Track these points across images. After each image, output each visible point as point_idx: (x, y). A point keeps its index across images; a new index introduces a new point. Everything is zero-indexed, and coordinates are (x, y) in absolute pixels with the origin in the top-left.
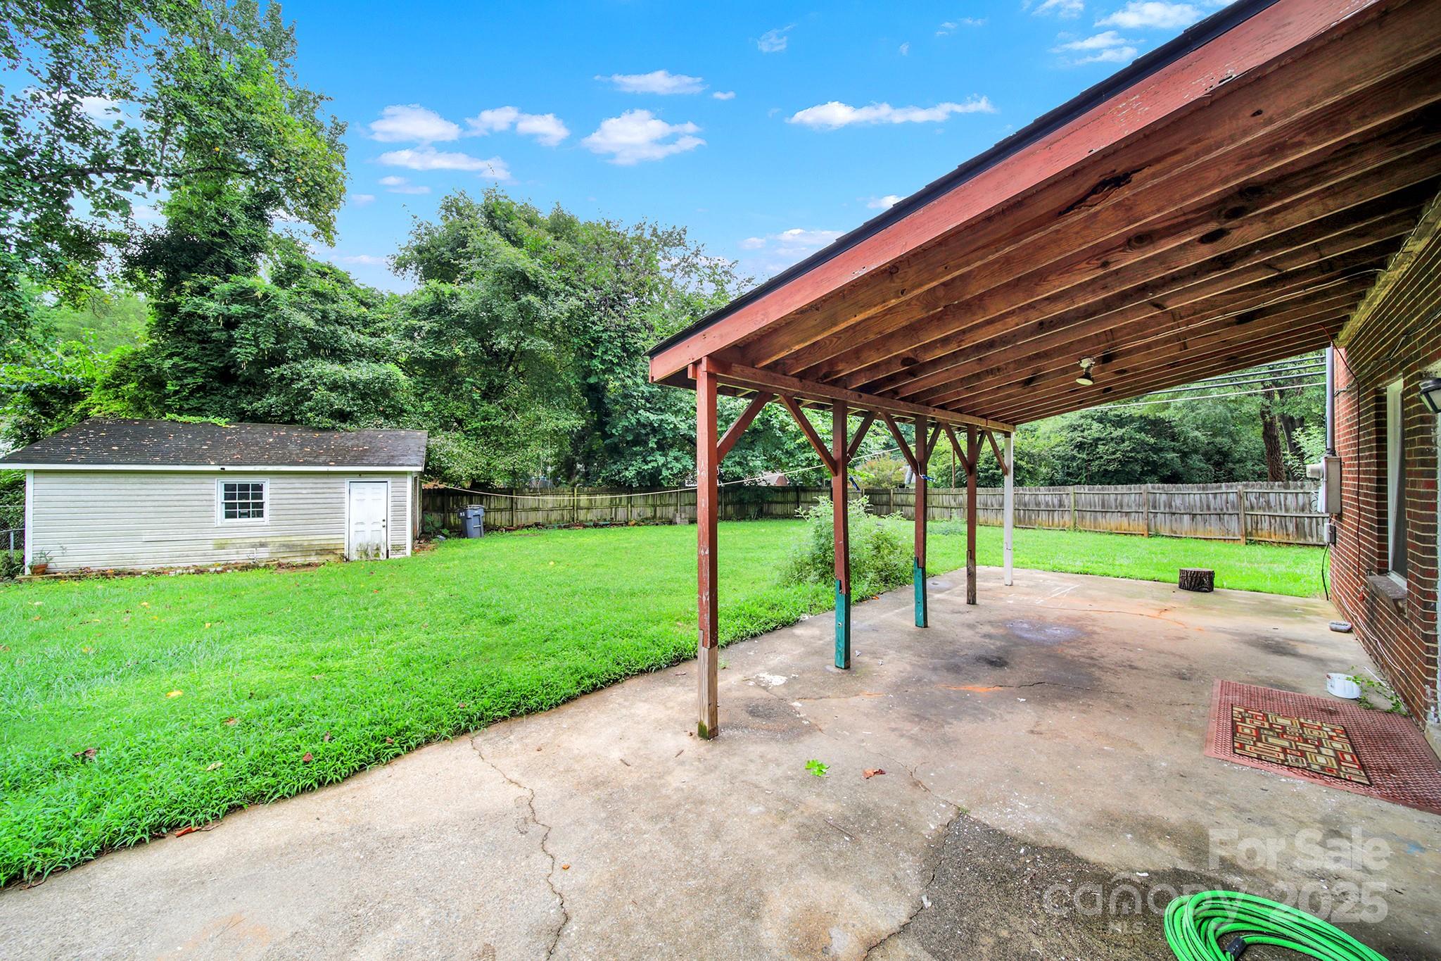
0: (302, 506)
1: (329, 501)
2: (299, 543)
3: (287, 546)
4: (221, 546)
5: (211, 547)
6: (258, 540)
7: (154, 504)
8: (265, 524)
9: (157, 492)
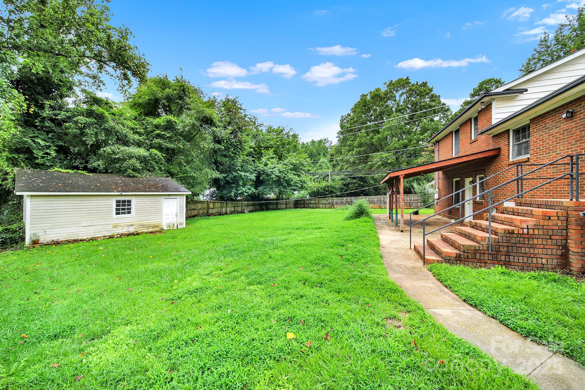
0: (147, 209)
1: (157, 206)
2: (146, 224)
3: (141, 225)
4: (115, 227)
5: (111, 227)
6: (130, 223)
7: (87, 209)
8: (133, 216)
9: (88, 204)
